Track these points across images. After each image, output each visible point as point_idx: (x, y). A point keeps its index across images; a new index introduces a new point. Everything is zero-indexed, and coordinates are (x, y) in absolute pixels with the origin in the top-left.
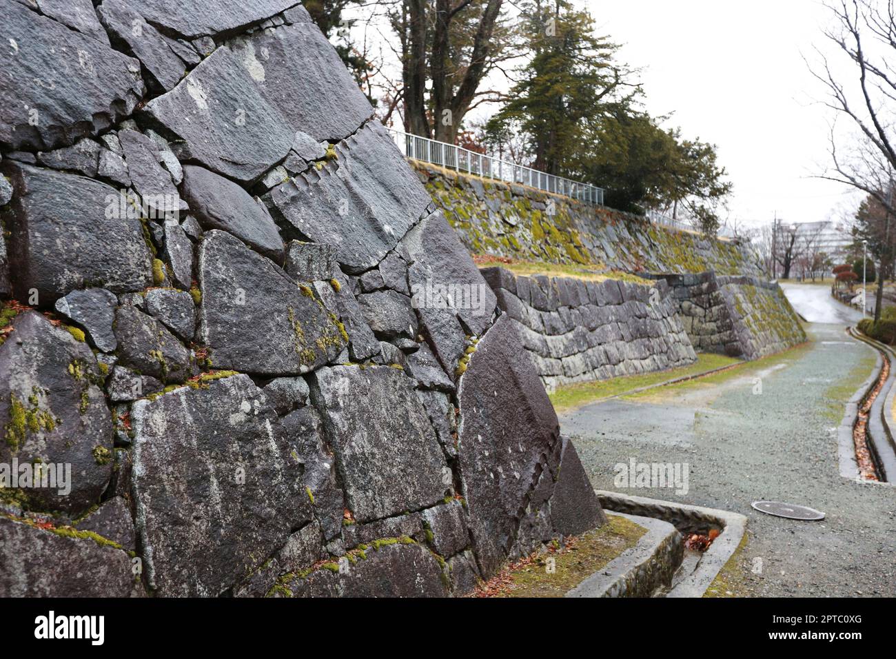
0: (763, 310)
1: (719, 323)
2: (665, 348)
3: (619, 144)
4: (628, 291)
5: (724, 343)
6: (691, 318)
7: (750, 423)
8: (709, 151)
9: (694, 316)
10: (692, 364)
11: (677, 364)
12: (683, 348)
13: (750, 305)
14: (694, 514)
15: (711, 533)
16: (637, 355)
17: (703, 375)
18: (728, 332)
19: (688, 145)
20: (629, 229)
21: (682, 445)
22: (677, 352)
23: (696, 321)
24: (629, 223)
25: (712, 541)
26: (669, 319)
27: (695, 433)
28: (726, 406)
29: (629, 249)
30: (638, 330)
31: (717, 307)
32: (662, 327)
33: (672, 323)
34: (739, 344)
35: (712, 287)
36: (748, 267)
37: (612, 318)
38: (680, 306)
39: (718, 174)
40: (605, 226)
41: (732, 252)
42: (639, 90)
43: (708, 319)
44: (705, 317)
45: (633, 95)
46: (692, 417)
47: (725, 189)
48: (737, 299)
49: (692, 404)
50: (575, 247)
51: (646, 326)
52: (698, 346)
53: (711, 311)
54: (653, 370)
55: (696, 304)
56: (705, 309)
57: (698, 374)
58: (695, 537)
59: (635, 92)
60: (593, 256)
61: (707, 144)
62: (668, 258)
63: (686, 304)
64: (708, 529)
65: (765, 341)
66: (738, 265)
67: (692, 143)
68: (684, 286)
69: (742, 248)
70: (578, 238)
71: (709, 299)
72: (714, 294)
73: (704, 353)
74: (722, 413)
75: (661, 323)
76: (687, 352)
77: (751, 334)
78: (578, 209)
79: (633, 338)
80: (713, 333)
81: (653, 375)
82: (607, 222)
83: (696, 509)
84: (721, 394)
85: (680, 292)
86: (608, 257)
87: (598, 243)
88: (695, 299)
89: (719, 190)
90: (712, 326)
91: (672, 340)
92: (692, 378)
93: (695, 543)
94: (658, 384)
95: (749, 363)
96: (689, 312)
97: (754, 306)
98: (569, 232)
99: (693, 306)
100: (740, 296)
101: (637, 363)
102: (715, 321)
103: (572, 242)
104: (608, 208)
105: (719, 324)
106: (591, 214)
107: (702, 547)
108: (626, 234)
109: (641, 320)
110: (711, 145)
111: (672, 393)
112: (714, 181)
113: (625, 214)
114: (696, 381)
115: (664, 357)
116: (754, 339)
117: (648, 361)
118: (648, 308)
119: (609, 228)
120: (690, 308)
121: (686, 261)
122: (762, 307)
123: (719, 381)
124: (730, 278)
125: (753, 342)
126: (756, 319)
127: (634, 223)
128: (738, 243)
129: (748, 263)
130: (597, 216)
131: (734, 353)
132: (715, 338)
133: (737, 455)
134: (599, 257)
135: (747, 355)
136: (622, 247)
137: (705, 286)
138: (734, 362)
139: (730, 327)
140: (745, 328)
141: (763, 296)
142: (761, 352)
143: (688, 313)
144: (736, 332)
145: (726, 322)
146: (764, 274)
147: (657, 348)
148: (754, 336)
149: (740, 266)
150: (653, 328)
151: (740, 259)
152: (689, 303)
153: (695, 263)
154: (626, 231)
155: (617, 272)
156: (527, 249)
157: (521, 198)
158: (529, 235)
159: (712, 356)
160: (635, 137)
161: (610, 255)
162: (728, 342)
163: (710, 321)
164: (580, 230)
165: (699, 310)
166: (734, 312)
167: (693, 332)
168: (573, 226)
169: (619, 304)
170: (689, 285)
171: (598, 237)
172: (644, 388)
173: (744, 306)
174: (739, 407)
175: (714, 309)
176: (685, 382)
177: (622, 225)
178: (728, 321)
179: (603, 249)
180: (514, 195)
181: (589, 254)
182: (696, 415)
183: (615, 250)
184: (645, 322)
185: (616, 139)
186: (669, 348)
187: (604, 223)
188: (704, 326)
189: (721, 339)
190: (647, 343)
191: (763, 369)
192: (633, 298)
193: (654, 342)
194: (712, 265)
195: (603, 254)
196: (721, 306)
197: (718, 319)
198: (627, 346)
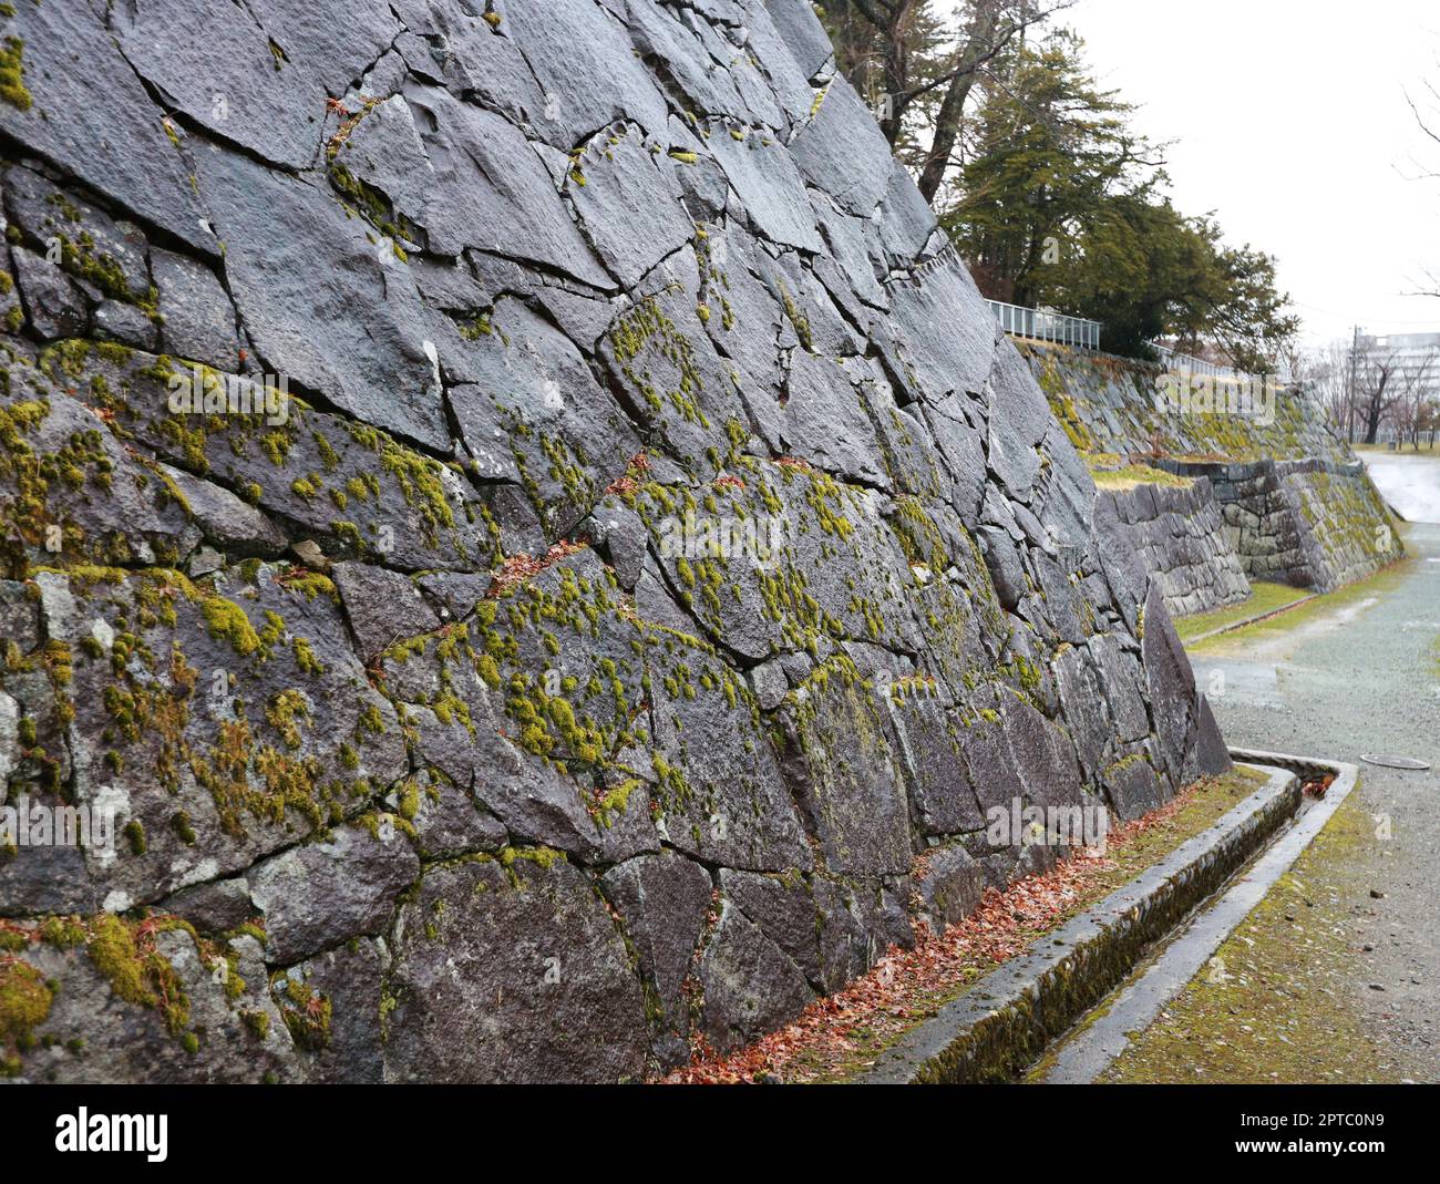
0: (1340, 511)
1: (1280, 538)
2: (1211, 580)
3: (1134, 262)
4: (1163, 499)
5: (1288, 567)
6: (1238, 529)
7: (1343, 682)
8: (1263, 266)
9: (1242, 526)
10: (1244, 600)
11: (1226, 600)
12: (1233, 576)
13: (1322, 505)
14: (1308, 764)
15: (1325, 780)
16: (1178, 591)
17: (1265, 617)
18: (1294, 551)
19: (1232, 258)
20: (1138, 384)
21: (1273, 705)
22: (1226, 584)
23: (1246, 534)
24: (1138, 375)
25: (1327, 787)
26: (1213, 534)
27: (1282, 694)
28: (1309, 661)
29: (1139, 419)
30: (1177, 555)
31: (1277, 514)
32: (1206, 549)
33: (1218, 541)
34: (1309, 568)
35: (1271, 485)
36: (1313, 432)
37: (1146, 539)
38: (1223, 512)
39: (1277, 304)
40: (1105, 385)
41: (1287, 408)
42: (1162, 175)
43: (1263, 531)
44: (1259, 528)
45: (1153, 183)
46: (1273, 675)
47: (1287, 328)
48: (1303, 497)
49: (1269, 659)
50: (1070, 423)
51: (1185, 547)
52: (1250, 571)
53: (1268, 520)
54: (1198, 611)
55: (1247, 509)
56: (1260, 516)
57: (1258, 616)
58: (1310, 785)
59: (1155, 178)
60: (1093, 435)
61: (1261, 254)
62: (1194, 428)
63: (1231, 509)
64: (1322, 778)
65: (1344, 561)
66: (1296, 430)
67: (1239, 251)
68: (1228, 481)
69: (1303, 401)
70: (1073, 409)
71: (1266, 502)
72: (1273, 494)
73: (1258, 582)
74: (1305, 670)
75: (1203, 541)
76: (1238, 582)
77: (1325, 552)
78: (1070, 362)
79: (1173, 566)
80: (1270, 552)
81: (1199, 618)
82: (1107, 378)
83: (1310, 760)
84: (1299, 646)
85: (1224, 491)
86: (1112, 434)
87: (1097, 414)
88: (1245, 502)
89: (1278, 328)
90: (1270, 542)
91: (1218, 567)
92: (1254, 621)
93: (1310, 790)
94: (1214, 632)
95: (1324, 597)
96: (1236, 520)
97: (1327, 507)
98: (1061, 401)
99: (1242, 511)
100: (1307, 492)
101: (1177, 601)
102: (1274, 535)
103: (1065, 416)
104: (1109, 355)
105: (1281, 540)
106: (1087, 368)
107: (1318, 794)
108: (1134, 394)
109: (1179, 540)
110: (1268, 255)
111: (1237, 643)
112: (1272, 313)
113: (1133, 361)
114: (1260, 627)
115: (1210, 592)
116: (1329, 559)
117: (1191, 599)
118: (1188, 522)
119: (1112, 387)
120: (1238, 515)
121: (1221, 429)
122: (1338, 507)
123: (1289, 626)
124: (1293, 464)
125: (1327, 563)
126: (1332, 529)
127: (1144, 374)
128: (1297, 393)
129: (1313, 425)
130: (1094, 370)
131: (1301, 581)
132: (1274, 559)
133: (1335, 716)
134: (1101, 436)
135: (1320, 585)
136: (1131, 416)
137: (1260, 481)
138: (1302, 596)
139: (1297, 544)
140: (1316, 543)
141: (1340, 488)
142: (1339, 579)
143: (1234, 522)
144: (1304, 551)
145: (1290, 536)
146: (1338, 442)
147: (1201, 580)
148: (1330, 556)
149: (1300, 431)
150: (1194, 550)
151: (1301, 419)
152: (1234, 507)
153: (1232, 433)
154: (1134, 389)
155: (1138, 465)
159: (1270, 587)
160: (1156, 249)
161: (1115, 431)
162: (1293, 565)
163: (1267, 535)
164: (1075, 395)
165: (1251, 518)
166: (1300, 519)
167: (1242, 550)
168: (1065, 390)
169: (1153, 519)
170: (1233, 482)
171: (1098, 403)
172: (1200, 637)
173: (1314, 507)
174: (1325, 662)
175: (1274, 516)
176: (1245, 628)
177: (1128, 381)
178: (1293, 534)
179: (1105, 422)
181: (1088, 433)
182: (1277, 672)
183: (1121, 422)
184: (1184, 542)
185: (1129, 256)
186: (1215, 578)
187: (1103, 380)
188: (1257, 541)
189: (1283, 562)
190: (1189, 572)
191: (1345, 608)
192: (1169, 508)
193: (1197, 571)
194: (1257, 433)
195: (1105, 430)
196: (1284, 512)
197: (1279, 532)
198: (1165, 577)
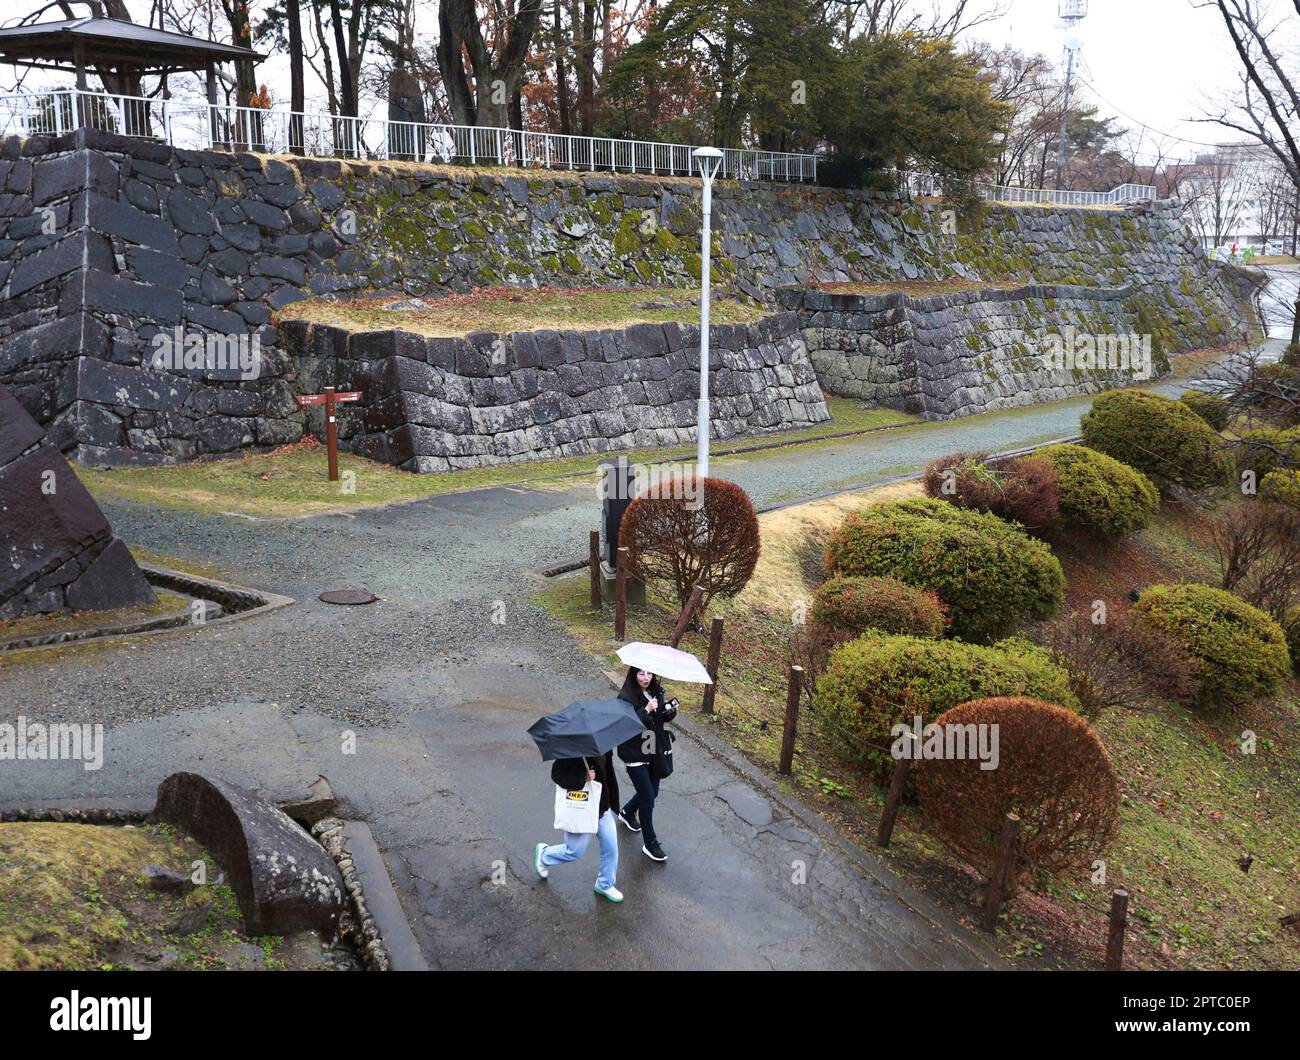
1: (901, 367)
5: (905, 394)
6: (869, 358)
9: (872, 355)
18: (911, 380)
20: (856, 215)
23: (875, 362)
24: (857, 205)
29: (838, 248)
31: (901, 344)
34: (921, 395)
35: (899, 316)
37: (632, 376)
38: (858, 341)
43: (889, 360)
44: (886, 357)
53: (894, 350)
55: (877, 339)
56: (887, 346)
63: (864, 339)
65: (1018, 387)
66: (1131, 250)
68: (865, 312)
69: (1152, 220)
70: (719, 243)
71: (893, 332)
72: (900, 326)
73: (879, 406)
75: (753, 374)
80: (892, 380)
82: (800, 210)
85: (859, 322)
86: (781, 265)
87: (765, 248)
88: (877, 332)
90: (893, 370)
91: (771, 397)
96: (868, 350)
98: (699, 236)
99: (874, 341)
102: (897, 364)
105: (902, 369)
108: (843, 224)
119: (804, 218)
120: (869, 344)
130: (779, 204)
131: (914, 408)
132: (895, 387)
134: (758, 268)
135: (929, 411)
136: (824, 246)
137: (890, 313)
138: (911, 419)
139: (914, 373)
142: (990, 404)
144: (919, 379)
145: (910, 366)
151: (1144, 238)
152: (868, 337)
154: (845, 219)
156: (595, 269)
157: (605, 194)
158: (605, 249)
159: (888, 412)
161: (782, 261)
162: (909, 393)
163: (891, 364)
164: (730, 229)
165: (880, 347)
167: (870, 378)
170: (868, 313)
171: (766, 238)
175: (898, 346)
178: (912, 364)
179: (774, 254)
180: (589, 192)
181: (735, 266)
188: (883, 370)
189: (901, 389)
195: (769, 262)
196: (907, 342)
197: (900, 362)
